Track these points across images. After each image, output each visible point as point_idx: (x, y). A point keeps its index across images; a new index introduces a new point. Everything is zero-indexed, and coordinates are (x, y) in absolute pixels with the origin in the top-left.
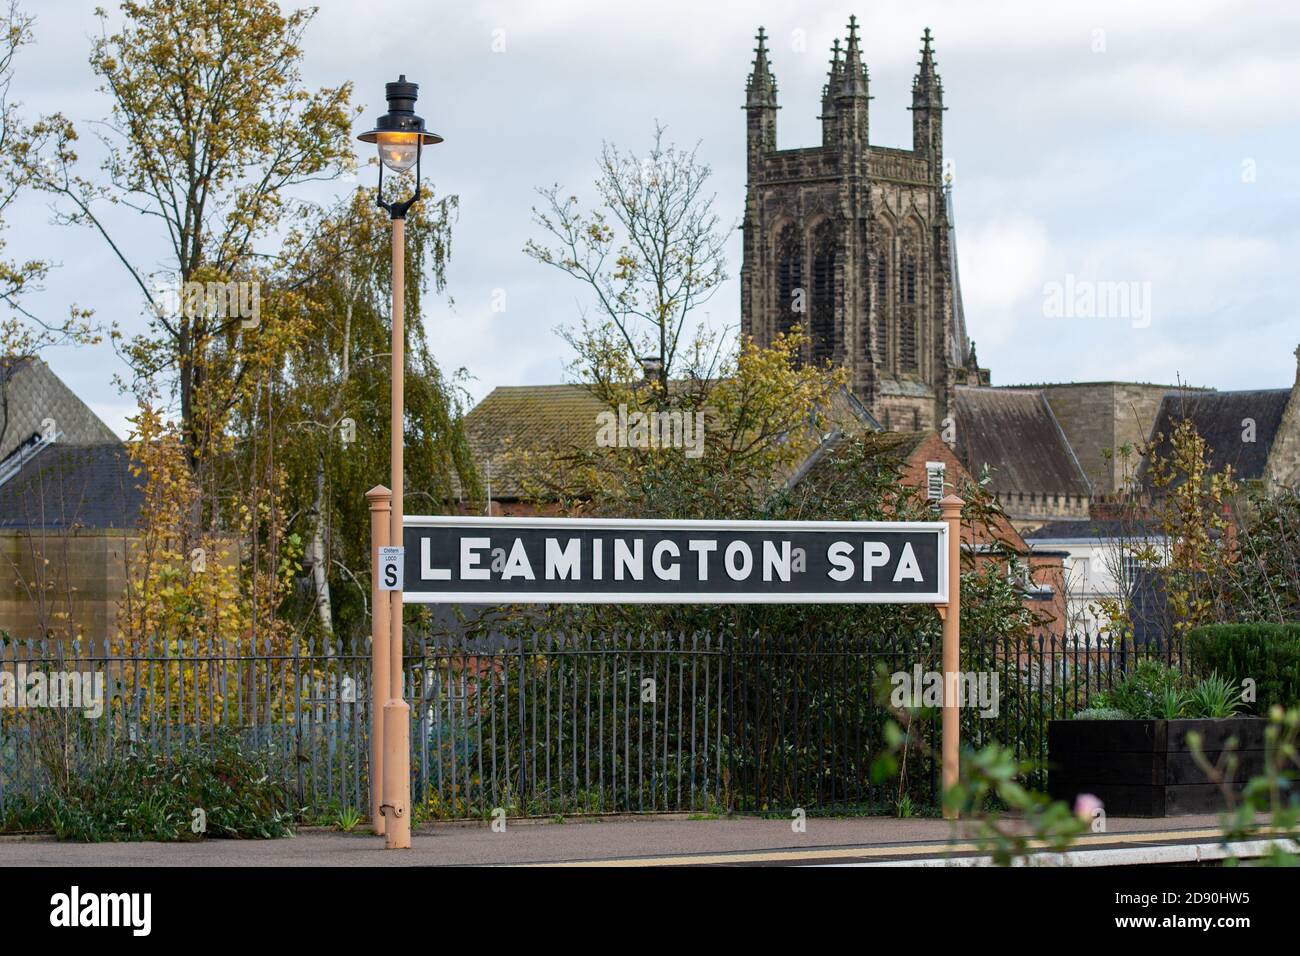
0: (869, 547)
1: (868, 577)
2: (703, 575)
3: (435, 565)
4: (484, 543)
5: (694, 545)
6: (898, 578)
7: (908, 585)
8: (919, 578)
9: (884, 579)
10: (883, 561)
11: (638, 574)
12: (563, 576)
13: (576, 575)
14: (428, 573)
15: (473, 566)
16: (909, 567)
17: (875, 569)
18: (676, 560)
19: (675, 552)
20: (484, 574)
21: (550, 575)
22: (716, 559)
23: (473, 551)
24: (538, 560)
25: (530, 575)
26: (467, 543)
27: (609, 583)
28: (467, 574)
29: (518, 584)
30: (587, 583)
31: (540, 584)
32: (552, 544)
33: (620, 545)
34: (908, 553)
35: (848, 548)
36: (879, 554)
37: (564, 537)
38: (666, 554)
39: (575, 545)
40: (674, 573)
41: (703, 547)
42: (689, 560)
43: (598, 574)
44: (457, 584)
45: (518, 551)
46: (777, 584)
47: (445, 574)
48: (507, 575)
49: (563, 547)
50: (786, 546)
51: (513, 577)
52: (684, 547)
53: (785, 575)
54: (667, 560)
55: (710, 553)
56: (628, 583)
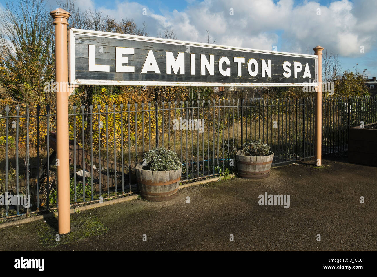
0: (296, 64)
1: (296, 76)
2: (240, 74)
3: (98, 62)
4: (131, 51)
5: (236, 59)
6: (304, 77)
7: (307, 80)
8: (310, 76)
10: (300, 70)
11: (212, 73)
12: (176, 72)
13: (183, 72)
15: (124, 64)
16: (307, 73)
18: (228, 66)
19: (228, 63)
20: (131, 69)
21: (169, 72)
22: (245, 67)
23: (124, 55)
24: (162, 64)
25: (158, 71)
26: (120, 51)
27: (198, 77)
28: (120, 68)
29: (150, 76)
30: (188, 77)
31: (164, 76)
32: (170, 55)
33: (203, 57)
34: (307, 67)
35: (290, 65)
36: (299, 67)
37: (176, 51)
38: (224, 64)
39: (181, 56)
40: (228, 72)
41: (240, 61)
42: (234, 66)
43: (193, 72)
44: (113, 75)
45: (151, 57)
46: (266, 80)
47: (106, 68)
48: (144, 71)
49: (176, 56)
50: (270, 61)
51: (148, 72)
52: (232, 60)
53: (270, 75)
54: (225, 66)
55: (242, 64)
56: (207, 78)
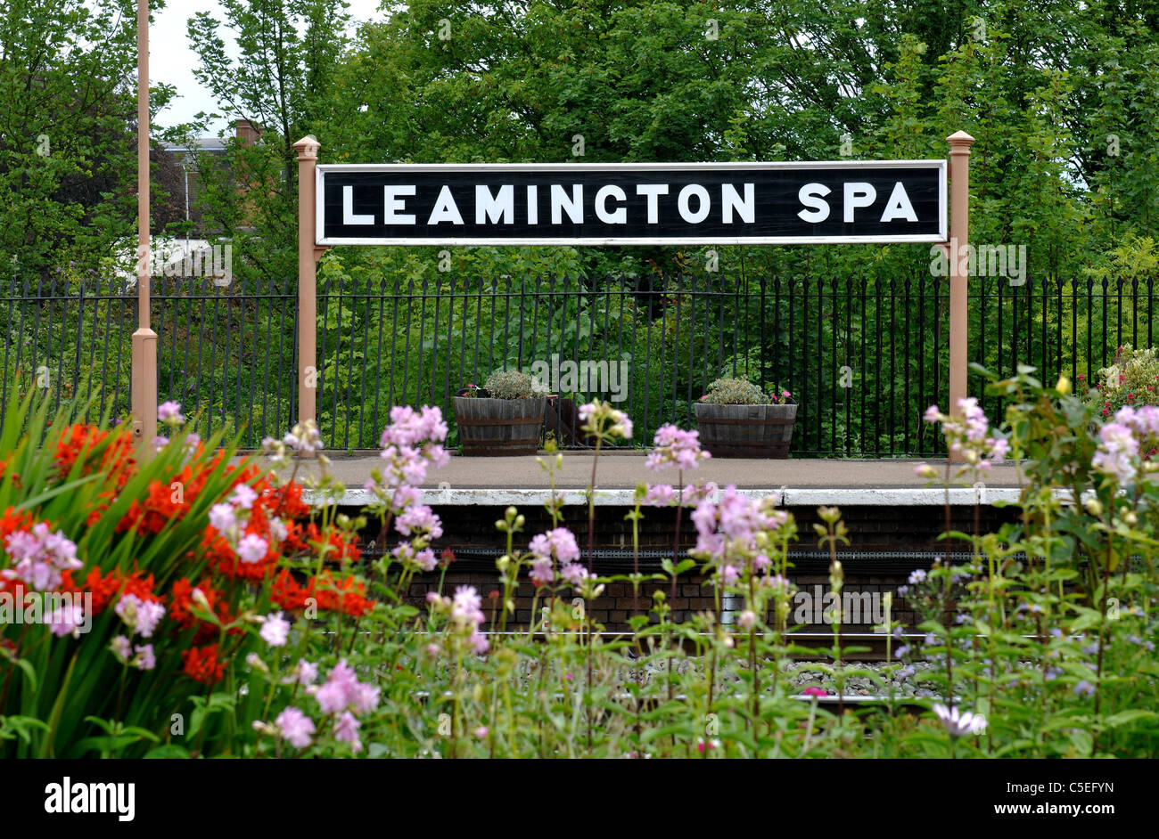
0: (850, 188)
1: (849, 217)
2: (653, 217)
3: (357, 211)
4: (410, 190)
5: (641, 189)
6: (886, 217)
7: (899, 226)
8: (912, 217)
9: (869, 220)
10: (868, 201)
11: (578, 217)
12: (495, 220)
13: (509, 220)
14: (350, 218)
15: (397, 212)
16: (900, 205)
17: (857, 210)
18: (621, 204)
19: (620, 195)
20: (410, 220)
21: (480, 220)
22: (668, 204)
23: (397, 198)
24: (467, 206)
25: (457, 219)
26: (390, 191)
27: (544, 229)
28: (390, 219)
29: (446, 229)
30: (521, 229)
31: (470, 229)
32: (482, 192)
33: (557, 192)
34: (899, 193)
35: (824, 190)
36: (863, 195)
37: (494, 182)
38: (611, 200)
39: (507, 191)
40: (620, 216)
41: (653, 192)
42: (636, 206)
43: (533, 219)
44: (380, 229)
45: (445, 196)
46: (738, 227)
47: (369, 220)
48: (434, 220)
49: (495, 193)
50: (749, 189)
51: (440, 222)
52: (630, 191)
53: (748, 216)
54: (611, 204)
55: (660, 197)
56: (567, 228)
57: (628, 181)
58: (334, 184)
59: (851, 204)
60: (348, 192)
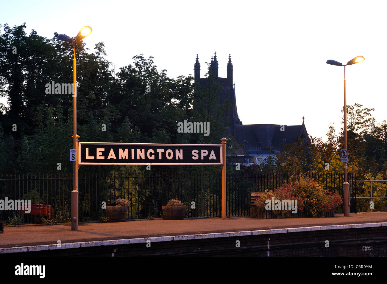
0: (203, 151)
1: (202, 158)
2: (160, 158)
3: (90, 155)
4: (103, 150)
5: (158, 150)
6: (210, 158)
7: (213, 161)
8: (215, 159)
9: (206, 159)
10: (206, 154)
11: (143, 158)
12: (124, 158)
13: (127, 158)
14: (88, 157)
15: (100, 156)
16: (213, 156)
17: (204, 157)
18: (153, 154)
19: (153, 152)
20: (103, 158)
21: (120, 158)
22: (164, 154)
23: (100, 152)
24: (117, 154)
25: (115, 158)
26: (98, 150)
27: (136, 160)
28: (98, 157)
29: (112, 160)
30: (130, 160)
31: (118, 160)
32: (121, 150)
33: (138, 150)
34: (213, 153)
35: (197, 151)
36: (205, 153)
37: (124, 148)
38: (151, 153)
39: (127, 150)
40: (153, 157)
41: (160, 151)
42: (157, 154)
43: (133, 158)
44: (95, 160)
45: (112, 152)
46: (179, 161)
47: (92, 158)
48: (109, 158)
49: (124, 151)
50: (181, 151)
51: (110, 159)
52: (155, 151)
53: (181, 158)
54: (151, 154)
55: (162, 152)
56: (141, 160)
57: (155, 148)
58: (84, 147)
59: (203, 155)
60: (87, 150)
